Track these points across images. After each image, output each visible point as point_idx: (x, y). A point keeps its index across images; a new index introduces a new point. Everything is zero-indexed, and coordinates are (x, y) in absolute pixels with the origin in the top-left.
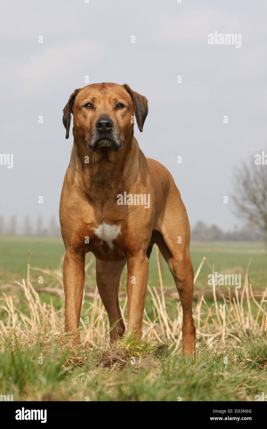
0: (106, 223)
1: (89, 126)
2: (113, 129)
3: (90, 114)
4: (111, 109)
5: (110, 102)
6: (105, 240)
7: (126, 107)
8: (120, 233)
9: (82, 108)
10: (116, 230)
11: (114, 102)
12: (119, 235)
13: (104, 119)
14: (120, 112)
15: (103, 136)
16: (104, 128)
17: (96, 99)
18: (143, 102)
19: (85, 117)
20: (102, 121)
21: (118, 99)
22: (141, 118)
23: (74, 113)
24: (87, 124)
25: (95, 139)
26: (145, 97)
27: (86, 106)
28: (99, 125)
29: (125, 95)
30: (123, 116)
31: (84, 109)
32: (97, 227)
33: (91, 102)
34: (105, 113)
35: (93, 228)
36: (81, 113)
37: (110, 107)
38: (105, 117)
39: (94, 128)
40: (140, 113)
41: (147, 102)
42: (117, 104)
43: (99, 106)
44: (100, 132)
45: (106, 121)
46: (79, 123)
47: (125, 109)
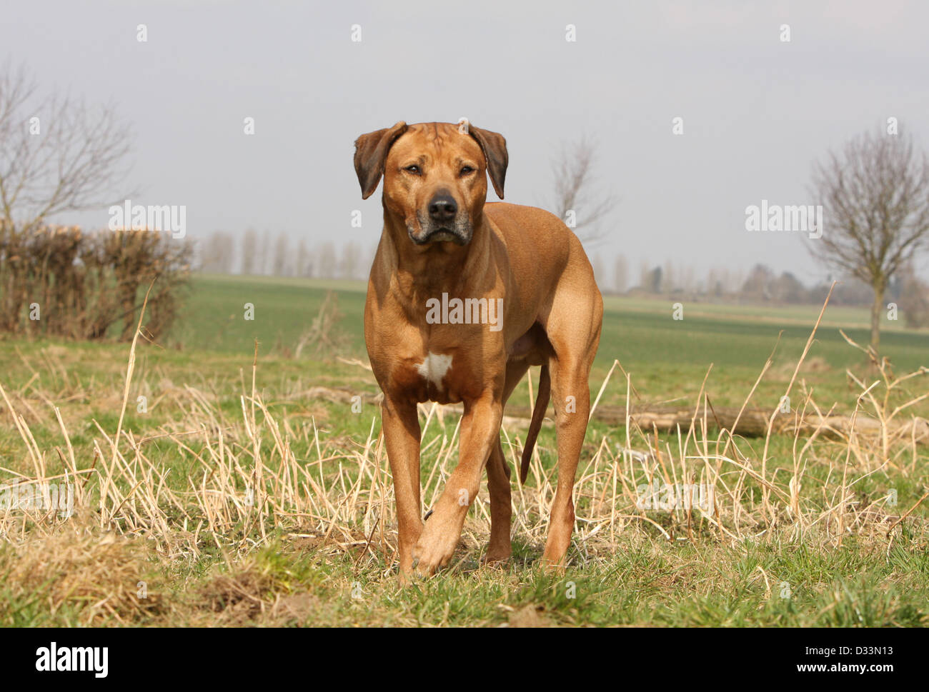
0: (434, 352)
1: (415, 204)
2: (457, 216)
3: (416, 183)
4: (453, 177)
5: (449, 163)
6: (433, 380)
7: (476, 172)
8: (451, 367)
9: (402, 172)
10: (446, 362)
11: (456, 165)
12: (449, 371)
13: (442, 198)
14: (466, 180)
15: (441, 226)
16: (442, 214)
17: (427, 158)
18: (499, 146)
19: (407, 187)
20: (438, 203)
21: (462, 158)
22: (498, 176)
23: (387, 173)
24: (410, 200)
25: (426, 230)
26: (500, 135)
27: (409, 169)
28: (433, 210)
29: (472, 147)
30: (471, 187)
31: (405, 175)
32: (421, 363)
33: (418, 164)
34: (443, 187)
35: (416, 365)
36: (399, 179)
37: (450, 173)
38: (442, 193)
39: (425, 213)
40: (495, 168)
41: (505, 144)
42: (461, 167)
43: (432, 172)
44: (435, 221)
45: (445, 203)
46: (395, 194)
47: (473, 176)
